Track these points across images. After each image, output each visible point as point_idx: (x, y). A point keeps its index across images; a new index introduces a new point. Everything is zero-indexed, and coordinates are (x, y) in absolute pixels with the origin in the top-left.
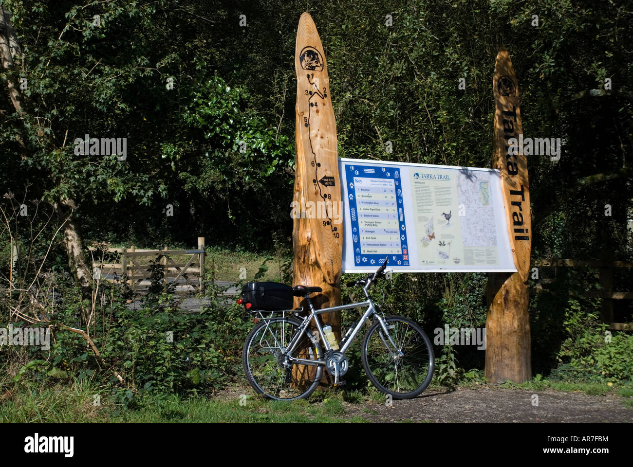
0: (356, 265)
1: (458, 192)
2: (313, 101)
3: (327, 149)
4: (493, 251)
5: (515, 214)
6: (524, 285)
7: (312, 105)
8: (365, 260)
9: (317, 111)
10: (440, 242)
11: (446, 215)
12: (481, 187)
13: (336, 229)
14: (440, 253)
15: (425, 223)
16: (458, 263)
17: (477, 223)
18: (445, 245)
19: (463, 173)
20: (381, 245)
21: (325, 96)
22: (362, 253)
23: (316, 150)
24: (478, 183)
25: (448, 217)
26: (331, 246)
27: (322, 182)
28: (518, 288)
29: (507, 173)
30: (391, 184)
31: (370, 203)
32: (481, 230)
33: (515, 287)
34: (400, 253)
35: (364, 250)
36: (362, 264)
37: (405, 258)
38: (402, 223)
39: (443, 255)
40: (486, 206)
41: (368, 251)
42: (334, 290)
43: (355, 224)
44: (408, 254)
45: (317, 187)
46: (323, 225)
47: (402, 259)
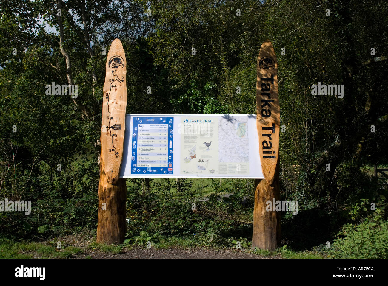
0: (132, 173)
1: (219, 129)
2: (114, 84)
3: (119, 110)
4: (245, 165)
5: (265, 142)
6: (270, 187)
7: (113, 86)
8: (139, 170)
9: (116, 90)
10: (200, 160)
11: (206, 144)
12: (239, 126)
13: (118, 153)
14: (199, 167)
15: (189, 149)
16: (213, 172)
17: (232, 148)
18: (203, 162)
19: (225, 118)
20: (152, 162)
21: (123, 81)
22: (137, 166)
23: (111, 111)
24: (237, 123)
25: (208, 145)
26: (113, 162)
27: (113, 127)
28: (265, 189)
29: (261, 116)
30: (165, 127)
31: (148, 138)
32: (236, 153)
33: (263, 188)
34: (167, 166)
35: (139, 165)
36: (136, 173)
37: (170, 169)
38: (170, 149)
39: (201, 168)
40: (242, 138)
41: (142, 166)
42: (114, 187)
43: (134, 150)
44: (172, 167)
45: (109, 130)
46: (109, 151)
47: (167, 170)
